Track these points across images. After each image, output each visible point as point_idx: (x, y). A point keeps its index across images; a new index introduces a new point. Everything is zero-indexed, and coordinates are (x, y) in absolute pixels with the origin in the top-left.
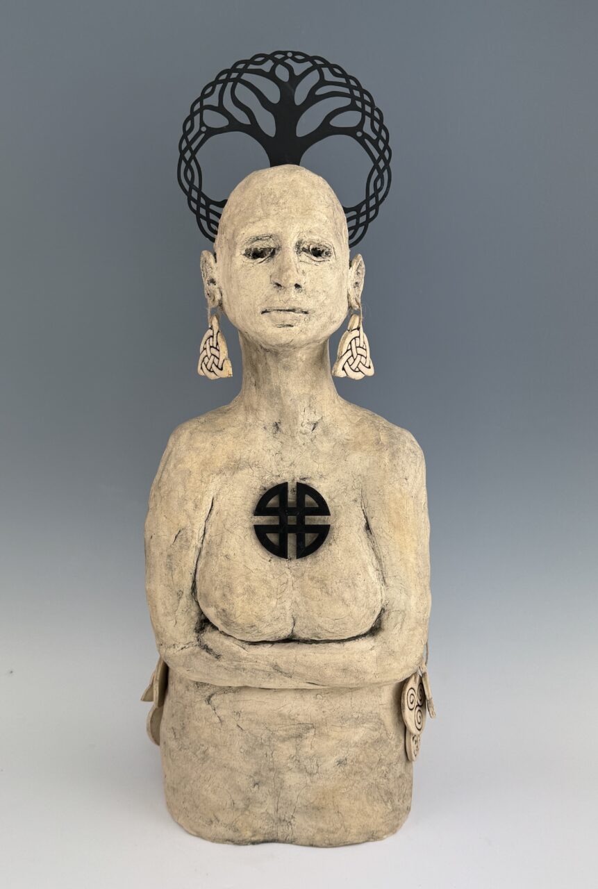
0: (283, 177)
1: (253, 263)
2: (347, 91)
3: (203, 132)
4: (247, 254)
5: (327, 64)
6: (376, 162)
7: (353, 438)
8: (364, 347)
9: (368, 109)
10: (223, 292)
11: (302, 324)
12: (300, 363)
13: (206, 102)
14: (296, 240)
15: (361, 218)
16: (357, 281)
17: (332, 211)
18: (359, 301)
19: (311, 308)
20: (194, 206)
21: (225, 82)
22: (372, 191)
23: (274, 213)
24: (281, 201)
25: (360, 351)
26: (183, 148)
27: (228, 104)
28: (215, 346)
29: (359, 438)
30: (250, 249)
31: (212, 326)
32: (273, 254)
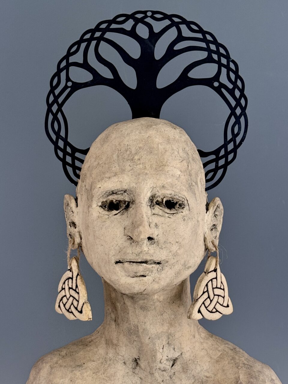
0: (140, 133)
1: (108, 215)
2: (203, 45)
3: (69, 87)
4: (103, 206)
5: (184, 21)
6: (233, 110)
7: (213, 376)
8: (222, 287)
9: (224, 61)
10: (83, 236)
11: (155, 274)
12: (158, 304)
13: (72, 59)
14: (149, 195)
15: (219, 161)
16: (214, 223)
17: (186, 164)
18: (217, 242)
19: (163, 259)
20: (61, 154)
21: (89, 41)
22: (230, 137)
23: (129, 168)
24: (136, 157)
25: (217, 292)
26: (50, 102)
27: (92, 61)
28: (74, 288)
29: (219, 375)
30: (106, 201)
31: (71, 268)
32: (127, 207)
